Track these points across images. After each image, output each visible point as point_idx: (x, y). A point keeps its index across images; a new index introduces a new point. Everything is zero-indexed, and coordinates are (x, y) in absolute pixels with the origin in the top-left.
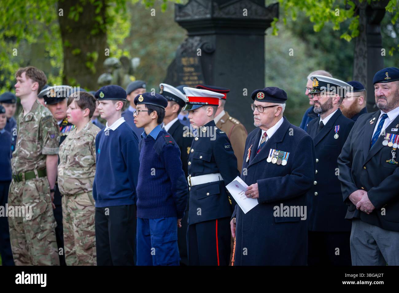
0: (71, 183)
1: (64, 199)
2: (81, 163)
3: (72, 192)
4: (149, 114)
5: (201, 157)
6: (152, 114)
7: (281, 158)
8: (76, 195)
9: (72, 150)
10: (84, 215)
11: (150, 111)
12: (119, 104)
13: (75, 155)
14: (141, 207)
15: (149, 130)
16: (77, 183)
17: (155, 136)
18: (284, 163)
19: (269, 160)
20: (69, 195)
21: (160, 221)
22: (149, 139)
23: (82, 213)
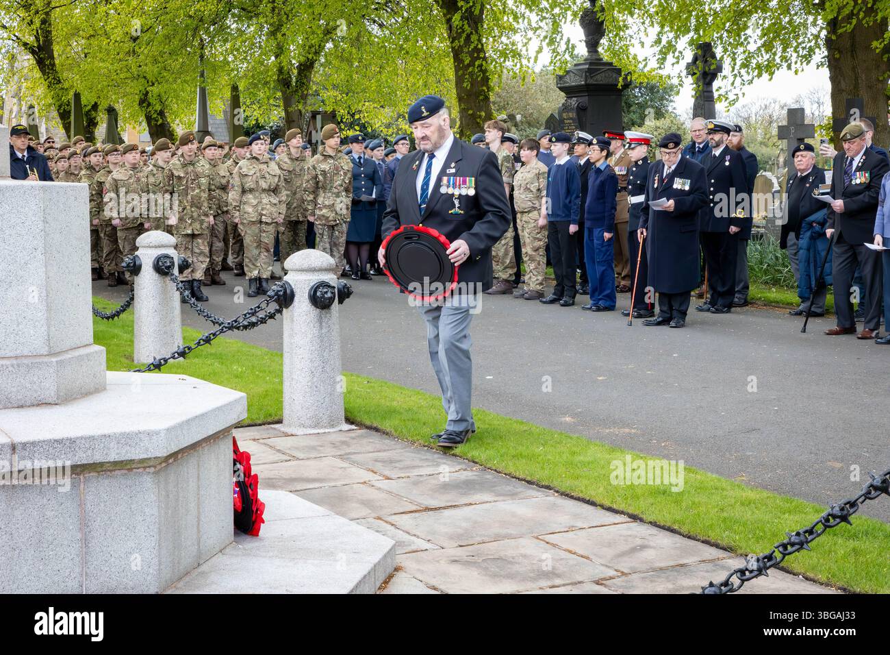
0: (525, 204)
1: (519, 216)
2: (531, 189)
3: (526, 210)
4: (601, 152)
5: (639, 182)
6: (603, 152)
7: (684, 184)
8: (529, 212)
9: (525, 180)
10: (534, 227)
11: (602, 150)
12: (566, 146)
13: (527, 184)
14: (588, 219)
15: (598, 165)
16: (530, 203)
17: (602, 168)
18: (687, 188)
19: (675, 186)
20: (523, 213)
21: (600, 231)
22: (598, 171)
23: (533, 225)
